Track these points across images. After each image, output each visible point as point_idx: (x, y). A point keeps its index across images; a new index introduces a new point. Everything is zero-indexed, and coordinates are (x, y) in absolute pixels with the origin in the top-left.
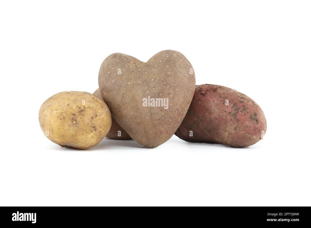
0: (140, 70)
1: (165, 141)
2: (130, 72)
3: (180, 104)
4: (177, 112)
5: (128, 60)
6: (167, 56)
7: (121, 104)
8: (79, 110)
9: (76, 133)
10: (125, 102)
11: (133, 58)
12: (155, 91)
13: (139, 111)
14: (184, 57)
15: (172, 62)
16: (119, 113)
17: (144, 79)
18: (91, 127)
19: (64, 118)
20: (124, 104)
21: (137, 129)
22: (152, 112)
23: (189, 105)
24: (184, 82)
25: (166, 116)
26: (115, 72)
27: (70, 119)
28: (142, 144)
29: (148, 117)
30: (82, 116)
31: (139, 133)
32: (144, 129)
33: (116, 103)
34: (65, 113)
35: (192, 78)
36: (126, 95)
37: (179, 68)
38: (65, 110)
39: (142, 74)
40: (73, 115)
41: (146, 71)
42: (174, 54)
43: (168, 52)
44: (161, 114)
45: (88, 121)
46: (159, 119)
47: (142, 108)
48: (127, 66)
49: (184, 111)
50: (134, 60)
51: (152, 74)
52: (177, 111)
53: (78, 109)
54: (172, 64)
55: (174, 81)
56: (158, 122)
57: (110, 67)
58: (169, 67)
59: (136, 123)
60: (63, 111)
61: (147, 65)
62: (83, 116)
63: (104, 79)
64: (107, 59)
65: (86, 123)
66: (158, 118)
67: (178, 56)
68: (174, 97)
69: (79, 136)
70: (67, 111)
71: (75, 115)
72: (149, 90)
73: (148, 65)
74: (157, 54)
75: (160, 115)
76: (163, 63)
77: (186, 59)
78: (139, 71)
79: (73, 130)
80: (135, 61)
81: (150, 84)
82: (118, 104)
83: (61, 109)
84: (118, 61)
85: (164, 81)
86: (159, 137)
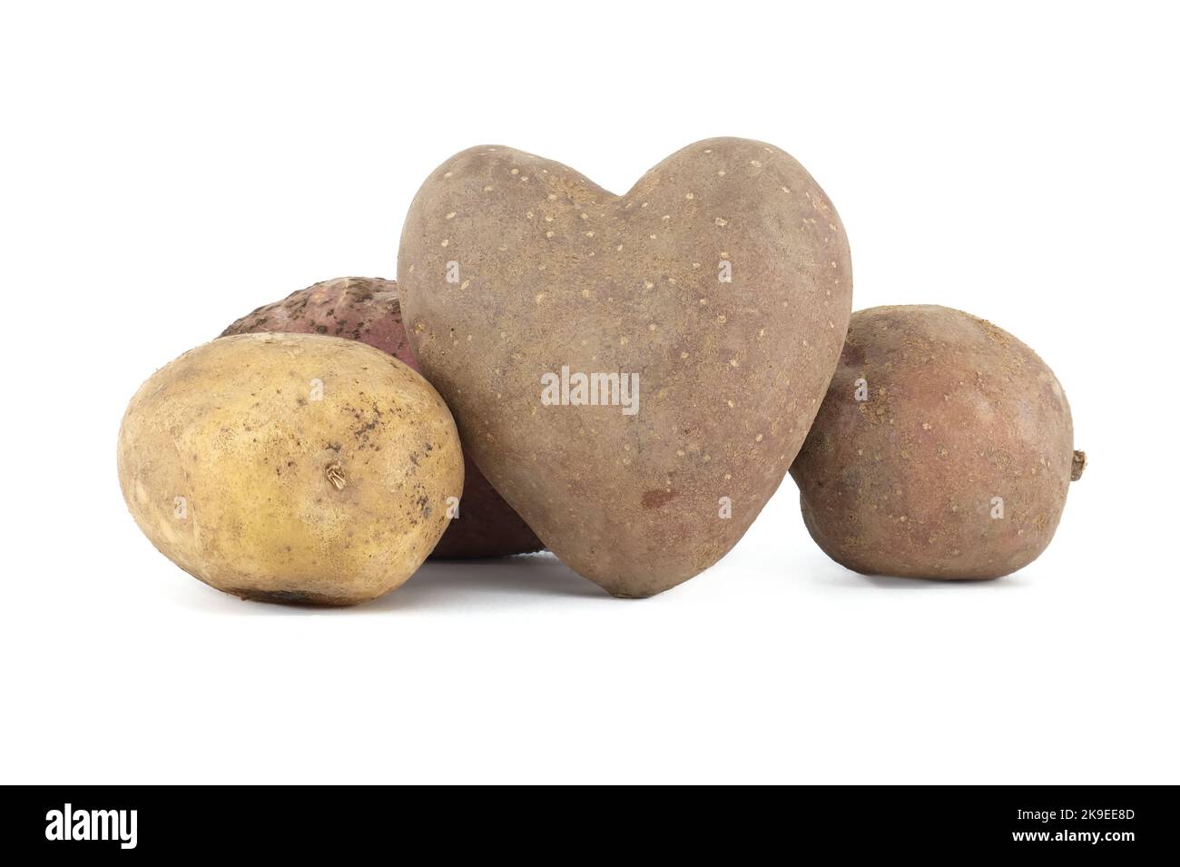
0: (591, 234)
1: (701, 569)
2: (543, 243)
3: (775, 399)
4: (759, 438)
5: (537, 182)
6: (722, 173)
7: (499, 396)
8: (357, 425)
9: (350, 535)
10: (517, 385)
11: (564, 172)
12: (659, 340)
13: (582, 432)
14: (802, 173)
15: (743, 201)
16: (489, 435)
17: (607, 278)
18: (413, 501)
19: (289, 464)
20: (511, 397)
21: (571, 513)
22: (644, 439)
23: (816, 404)
24: (796, 294)
25: (707, 458)
26: (474, 244)
27: (317, 468)
28: (594, 580)
29: (622, 459)
30: (372, 451)
31: (582, 531)
32: (603, 514)
33: (476, 386)
34: (291, 443)
35: (836, 272)
36: (525, 355)
37: (773, 228)
38: (291, 427)
39: (600, 254)
40: (330, 447)
41: (619, 242)
42: (753, 162)
43: (724, 149)
44: (683, 449)
45: (399, 475)
46: (676, 473)
47: (598, 418)
48: (530, 215)
49: (791, 431)
50: (566, 182)
51: (647, 259)
52: (759, 432)
53: (350, 420)
54: (743, 210)
55: (751, 294)
56: (669, 483)
57: (452, 215)
58: (729, 227)
59: (570, 486)
60: (285, 430)
61: (625, 213)
62: (377, 449)
63: (423, 275)
64: (439, 175)
65: (392, 483)
66: (670, 465)
67: (772, 170)
68: (747, 368)
69: (361, 547)
70: (301, 432)
71: (337, 449)
72: (630, 332)
73: (629, 210)
74: (674, 160)
75: (681, 453)
76: (699, 204)
77: (810, 183)
78: (589, 238)
79: (337, 517)
80: (572, 187)
81: (635, 306)
82: (483, 395)
83: (271, 425)
84: (489, 188)
85: (702, 291)
86: (674, 552)
